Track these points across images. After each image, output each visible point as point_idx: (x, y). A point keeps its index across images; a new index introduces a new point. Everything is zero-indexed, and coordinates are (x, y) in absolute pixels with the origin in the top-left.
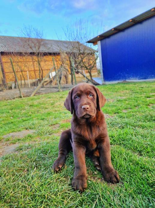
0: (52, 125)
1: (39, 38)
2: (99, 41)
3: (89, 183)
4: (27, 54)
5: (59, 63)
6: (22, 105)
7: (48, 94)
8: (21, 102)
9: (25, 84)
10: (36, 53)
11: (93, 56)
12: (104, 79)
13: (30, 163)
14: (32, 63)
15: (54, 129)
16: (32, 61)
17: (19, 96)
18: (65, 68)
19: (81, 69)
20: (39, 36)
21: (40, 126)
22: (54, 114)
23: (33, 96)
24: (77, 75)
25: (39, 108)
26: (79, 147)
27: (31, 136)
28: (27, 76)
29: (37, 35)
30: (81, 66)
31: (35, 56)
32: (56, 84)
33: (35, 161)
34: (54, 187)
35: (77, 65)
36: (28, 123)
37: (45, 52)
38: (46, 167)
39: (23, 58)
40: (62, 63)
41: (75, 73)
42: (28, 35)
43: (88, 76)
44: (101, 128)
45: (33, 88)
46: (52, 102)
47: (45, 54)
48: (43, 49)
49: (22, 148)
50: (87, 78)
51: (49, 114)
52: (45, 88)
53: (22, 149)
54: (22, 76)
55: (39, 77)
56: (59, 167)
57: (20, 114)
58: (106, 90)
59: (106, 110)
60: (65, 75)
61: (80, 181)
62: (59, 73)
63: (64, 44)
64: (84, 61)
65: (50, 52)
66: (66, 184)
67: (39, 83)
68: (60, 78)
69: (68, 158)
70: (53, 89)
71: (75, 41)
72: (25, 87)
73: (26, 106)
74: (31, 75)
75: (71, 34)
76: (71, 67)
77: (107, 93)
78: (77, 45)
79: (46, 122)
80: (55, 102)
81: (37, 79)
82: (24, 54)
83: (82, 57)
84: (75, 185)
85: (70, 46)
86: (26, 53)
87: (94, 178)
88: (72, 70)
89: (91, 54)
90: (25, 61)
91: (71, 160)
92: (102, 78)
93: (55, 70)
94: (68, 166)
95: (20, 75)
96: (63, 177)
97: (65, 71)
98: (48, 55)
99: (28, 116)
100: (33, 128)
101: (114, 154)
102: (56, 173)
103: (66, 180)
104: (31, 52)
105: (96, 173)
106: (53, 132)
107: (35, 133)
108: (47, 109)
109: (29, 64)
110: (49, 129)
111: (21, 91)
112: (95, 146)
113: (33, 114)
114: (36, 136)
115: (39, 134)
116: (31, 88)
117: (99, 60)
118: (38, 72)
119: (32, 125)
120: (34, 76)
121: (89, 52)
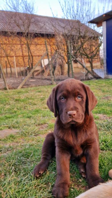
0: (39, 125)
1: (29, 13)
2: (104, 21)
3: (72, 192)
4: (13, 34)
5: (53, 48)
6: (6, 99)
7: (38, 87)
8: (5, 95)
9: (11, 73)
10: (24, 33)
11: (96, 40)
12: (107, 71)
13: (8, 167)
14: (19, 46)
15: (41, 130)
16: (19, 44)
17: (4, 87)
18: (60, 55)
19: (80, 56)
20: (29, 11)
21: (24, 125)
22: (43, 111)
23: (20, 89)
24: (74, 65)
25: (27, 104)
26: (62, 152)
27: (13, 137)
28: (14, 63)
29: (26, 9)
30: (81, 53)
31: (24, 37)
32: (49, 75)
33: (14, 165)
34: (32, 194)
35: (75, 51)
36: (12, 121)
37: (36, 32)
38: (27, 172)
39: (8, 39)
40: (57, 48)
41: (73, 62)
42: (15, 8)
43: (89, 67)
44: (89, 133)
45: (20, 79)
46: (42, 97)
47: (37, 35)
48: (34, 29)
49: (1, 149)
50: (86, 69)
51: (37, 111)
52: (35, 79)
53: (2, 151)
54: (7, 62)
55: (29, 65)
56: (40, 173)
57: (3, 110)
58: (108, 85)
59: (104, 110)
60: (60, 64)
61: (61, 189)
62: (54, 61)
63: (60, 23)
64: (84, 47)
65: (43, 33)
66: (45, 191)
67: (28, 72)
68: (54, 68)
69: (52, 164)
70: (45, 80)
71: (74, 19)
72: (11, 77)
73: (11, 100)
74: (18, 61)
75: (70, 9)
76: (68, 54)
77: (108, 89)
78: (77, 26)
79: (33, 121)
80: (45, 97)
81: (26, 68)
82: (10, 34)
83: (82, 42)
84: (56, 193)
85: (67, 26)
86: (13, 32)
87: (78, 186)
88: (69, 58)
89: (94, 39)
90: (11, 43)
91: (54, 165)
92: (105, 70)
93: (48, 57)
94: (51, 172)
95: (5, 61)
96: (44, 183)
97: (60, 58)
98: (39, 37)
99: (13, 113)
100: (16, 128)
101: (103, 162)
102: (37, 179)
103: (47, 187)
104: (19, 31)
105: (81, 180)
106: (40, 132)
107: (18, 133)
108: (35, 106)
109: (16, 47)
110: (35, 129)
111: (5, 81)
112: (81, 152)
113: (19, 110)
114: (20, 136)
115: (23, 135)
116: (18, 77)
117: (103, 47)
118: (27, 58)
119: (16, 124)
120: (23, 64)
121: (91, 35)
